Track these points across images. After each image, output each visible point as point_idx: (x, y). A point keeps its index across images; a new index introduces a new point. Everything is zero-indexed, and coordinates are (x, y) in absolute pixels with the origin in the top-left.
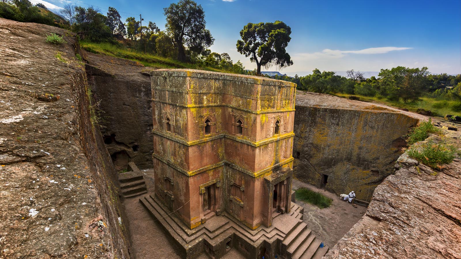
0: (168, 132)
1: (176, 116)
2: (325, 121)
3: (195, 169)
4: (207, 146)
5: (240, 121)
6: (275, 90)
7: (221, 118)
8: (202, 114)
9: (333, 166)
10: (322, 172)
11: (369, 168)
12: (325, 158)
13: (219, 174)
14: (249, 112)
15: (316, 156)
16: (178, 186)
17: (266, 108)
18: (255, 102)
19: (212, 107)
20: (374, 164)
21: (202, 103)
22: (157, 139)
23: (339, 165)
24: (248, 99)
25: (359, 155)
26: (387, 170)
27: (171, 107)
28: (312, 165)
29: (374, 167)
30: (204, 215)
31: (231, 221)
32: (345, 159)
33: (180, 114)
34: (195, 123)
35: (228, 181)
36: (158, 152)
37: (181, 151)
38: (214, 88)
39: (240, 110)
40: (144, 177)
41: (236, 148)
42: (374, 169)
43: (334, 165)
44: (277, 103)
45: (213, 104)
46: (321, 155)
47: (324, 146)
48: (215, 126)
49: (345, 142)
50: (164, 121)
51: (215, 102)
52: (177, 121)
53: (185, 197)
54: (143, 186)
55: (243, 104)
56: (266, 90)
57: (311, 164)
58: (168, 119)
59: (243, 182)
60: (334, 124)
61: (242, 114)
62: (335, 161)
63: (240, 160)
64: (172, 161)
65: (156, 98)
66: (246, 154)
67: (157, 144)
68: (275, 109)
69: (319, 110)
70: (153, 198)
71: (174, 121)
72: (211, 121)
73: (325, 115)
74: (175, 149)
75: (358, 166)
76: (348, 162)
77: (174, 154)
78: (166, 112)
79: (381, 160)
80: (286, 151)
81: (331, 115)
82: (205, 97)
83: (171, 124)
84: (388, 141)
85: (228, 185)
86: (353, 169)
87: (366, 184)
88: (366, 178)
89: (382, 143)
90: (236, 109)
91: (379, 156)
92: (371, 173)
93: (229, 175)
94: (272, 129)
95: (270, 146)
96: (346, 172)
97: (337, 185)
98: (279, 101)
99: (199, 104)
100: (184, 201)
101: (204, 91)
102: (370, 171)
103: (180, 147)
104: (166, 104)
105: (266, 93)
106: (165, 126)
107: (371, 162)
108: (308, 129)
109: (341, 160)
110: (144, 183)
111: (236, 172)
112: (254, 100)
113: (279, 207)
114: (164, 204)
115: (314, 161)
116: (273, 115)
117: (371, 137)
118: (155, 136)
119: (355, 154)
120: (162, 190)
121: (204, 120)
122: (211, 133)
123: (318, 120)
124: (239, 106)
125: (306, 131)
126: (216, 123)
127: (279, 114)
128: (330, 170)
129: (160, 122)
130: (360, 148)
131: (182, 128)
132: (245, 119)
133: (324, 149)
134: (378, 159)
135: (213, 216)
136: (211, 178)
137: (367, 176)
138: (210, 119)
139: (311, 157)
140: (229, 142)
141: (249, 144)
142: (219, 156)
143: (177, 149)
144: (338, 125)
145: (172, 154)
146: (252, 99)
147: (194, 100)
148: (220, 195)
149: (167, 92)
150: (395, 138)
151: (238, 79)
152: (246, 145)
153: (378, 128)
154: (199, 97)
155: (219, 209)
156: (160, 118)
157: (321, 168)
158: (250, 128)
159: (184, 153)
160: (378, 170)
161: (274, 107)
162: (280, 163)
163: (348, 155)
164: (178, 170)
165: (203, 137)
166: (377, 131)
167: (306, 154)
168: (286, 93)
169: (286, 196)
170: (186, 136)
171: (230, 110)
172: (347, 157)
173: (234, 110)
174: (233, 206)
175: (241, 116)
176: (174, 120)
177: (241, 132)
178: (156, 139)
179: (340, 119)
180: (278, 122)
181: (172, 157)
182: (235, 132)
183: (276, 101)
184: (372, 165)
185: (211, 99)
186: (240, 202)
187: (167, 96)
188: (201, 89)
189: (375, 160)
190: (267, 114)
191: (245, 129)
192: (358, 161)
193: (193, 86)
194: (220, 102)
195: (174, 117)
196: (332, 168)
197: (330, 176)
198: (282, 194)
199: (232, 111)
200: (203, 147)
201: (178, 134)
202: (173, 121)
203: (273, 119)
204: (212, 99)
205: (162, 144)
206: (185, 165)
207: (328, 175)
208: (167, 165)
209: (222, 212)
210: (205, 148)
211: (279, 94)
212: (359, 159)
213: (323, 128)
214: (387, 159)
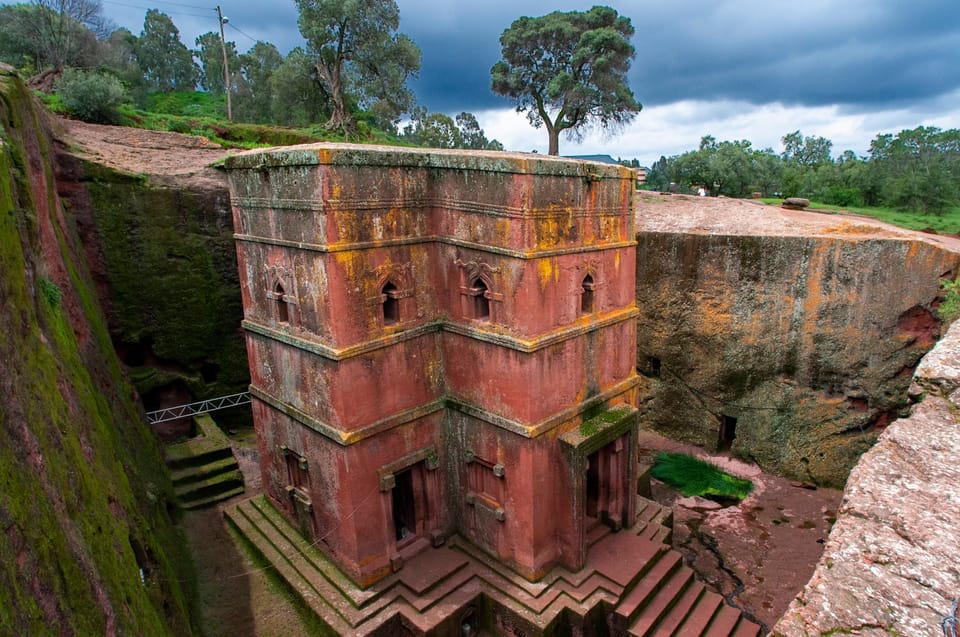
0: (282, 323)
1: (299, 277)
2: (723, 269)
3: (362, 425)
4: (394, 359)
5: (479, 283)
6: (576, 189)
7: (429, 277)
8: (371, 267)
9: (748, 392)
10: (721, 409)
11: (841, 392)
12: (728, 371)
13: (434, 434)
14: (505, 256)
15: (702, 367)
16: (320, 473)
17: (552, 241)
18: (520, 226)
19: (400, 245)
20: (855, 381)
21: (368, 237)
22: (256, 344)
23: (765, 389)
24: (500, 219)
25: (815, 356)
26: (888, 394)
27: (284, 253)
28: (694, 393)
29: (855, 388)
30: (399, 549)
31: (472, 562)
32: (780, 371)
33: (309, 271)
34: (351, 295)
35: (458, 451)
36: (261, 382)
37: (320, 375)
38: (404, 192)
39: (478, 250)
40: (233, 450)
41: (475, 357)
42: (854, 393)
43: (752, 388)
44: (584, 225)
45: (403, 238)
46: (717, 364)
47: (724, 339)
48: (411, 299)
49: (777, 324)
50: (271, 294)
51: (407, 234)
52: (303, 292)
53: (339, 502)
54: (231, 475)
55: (486, 234)
56: (548, 188)
57: (691, 389)
58: (280, 289)
59: (499, 453)
60: (746, 275)
61: (486, 262)
62: (753, 378)
63: (488, 391)
64: (298, 403)
65: (245, 233)
66: (504, 373)
67: (258, 359)
68: (579, 243)
70: (259, 506)
71: (296, 292)
72: (398, 287)
73: (722, 254)
74: (303, 371)
75: (814, 388)
76: (788, 378)
77: (302, 385)
78: (274, 270)
79: (871, 368)
80: (617, 360)
81: (739, 253)
82: (377, 220)
83: (289, 301)
84: (888, 315)
85: (459, 462)
86: (802, 396)
87: (835, 434)
88: (836, 419)
89: (874, 323)
90: (468, 248)
91: (867, 359)
92: (849, 404)
93: (462, 434)
94: (574, 299)
95: (569, 348)
97: (761, 442)
98: (588, 219)
99: (360, 240)
100: (337, 514)
101: (375, 202)
102: (845, 398)
103: (315, 366)
104: (272, 245)
105: (549, 199)
106: (274, 307)
107: (847, 375)
108: (678, 293)
109: (770, 374)
110: (235, 466)
111: (479, 425)
112: (515, 221)
113: (605, 514)
114: (288, 522)
115: (698, 380)
116: (575, 261)
117: (844, 307)
118: (250, 339)
119: (804, 354)
120: (280, 486)
121: (378, 284)
122: (401, 320)
123: (707, 268)
124: (476, 241)
125: (672, 299)
126: (415, 291)
127: (592, 256)
128: (743, 402)
129: (261, 298)
130: (818, 339)
131: (316, 310)
132: (495, 275)
133: (723, 346)
134: (864, 364)
135: (423, 551)
136: (409, 446)
137: (839, 413)
138: (397, 281)
139: (691, 370)
140: (456, 344)
141: (509, 345)
142: (430, 384)
143: (309, 370)
144: (756, 279)
145: (297, 387)
146: (511, 218)
147: (344, 230)
148: (440, 491)
149: (272, 214)
150: (906, 307)
151: (467, 163)
152: (500, 348)
153: (862, 282)
154: (359, 220)
155: (440, 528)
156: (261, 286)
157: (719, 399)
158: (508, 301)
159: (327, 381)
160: (866, 394)
161: (575, 238)
162: (601, 394)
163: (787, 359)
164: (317, 429)
165: (380, 334)
166: (859, 291)
167: (676, 364)
168: (608, 197)
169: (624, 484)
170: (328, 332)
171: (452, 252)
172: (785, 366)
173: (462, 251)
174: (478, 520)
175: (482, 267)
176: (296, 289)
177: (485, 313)
178: (253, 346)
179: (763, 263)
180: (589, 279)
181: (299, 393)
182: (470, 315)
183: (581, 220)
184: (850, 383)
185: (395, 223)
186: (495, 508)
187: (272, 224)
188: (362, 197)
189: (856, 369)
190: (556, 258)
191: (497, 305)
192: (814, 375)
193: (338, 189)
194: (421, 230)
195: (295, 282)
196: (747, 396)
197: (743, 419)
198: (613, 479)
199: (459, 256)
200: (380, 362)
201: (309, 327)
202: (293, 292)
203: (576, 270)
204: (399, 224)
205: (271, 359)
206: (333, 414)
207: (736, 416)
208: (288, 415)
209: (446, 538)
210: (386, 365)
211: (588, 201)
212: (815, 368)
213: (719, 288)
214: (888, 364)
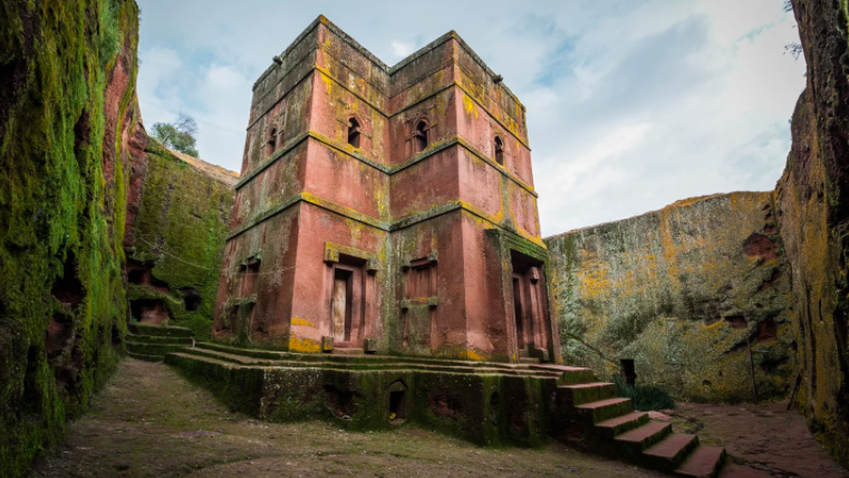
2: (595, 250)
4: (351, 167)
9: (638, 335)
10: (619, 354)
11: (718, 317)
12: (616, 321)
15: (594, 325)
20: (726, 302)
23: (651, 328)
25: (685, 293)
26: (759, 305)
28: (591, 347)
29: (728, 308)
32: (660, 312)
42: (730, 313)
43: (640, 331)
46: (605, 318)
47: (607, 297)
48: (369, 140)
49: (647, 275)
51: (371, 100)
57: (588, 345)
60: (613, 250)
62: (638, 322)
69: (579, 236)
72: (361, 127)
73: (591, 240)
75: (694, 319)
76: (668, 316)
79: (736, 289)
81: (605, 237)
84: (734, 246)
86: (685, 328)
87: (727, 352)
88: (722, 339)
89: (724, 255)
91: (730, 282)
92: (728, 323)
96: (672, 339)
97: (661, 375)
100: (279, 282)
102: (723, 319)
107: (717, 300)
108: (564, 276)
109: (651, 315)
111: (416, 229)
115: (592, 337)
117: (696, 250)
119: (675, 293)
123: (581, 253)
125: (561, 281)
128: (634, 345)
130: (683, 279)
133: (607, 303)
134: (730, 288)
137: (723, 333)
138: (361, 122)
139: (585, 330)
144: (622, 250)
150: (745, 237)
153: (704, 230)
157: (614, 348)
160: (740, 310)
163: (663, 300)
166: (704, 236)
167: (571, 328)
169: (545, 315)
172: (663, 306)
179: (624, 238)
184: (723, 305)
185: (363, 88)
189: (724, 293)
192: (689, 307)
196: (637, 339)
197: (639, 359)
198: (535, 309)
207: (633, 357)
210: (345, 168)
212: (689, 302)
213: (595, 264)
214: (749, 283)
